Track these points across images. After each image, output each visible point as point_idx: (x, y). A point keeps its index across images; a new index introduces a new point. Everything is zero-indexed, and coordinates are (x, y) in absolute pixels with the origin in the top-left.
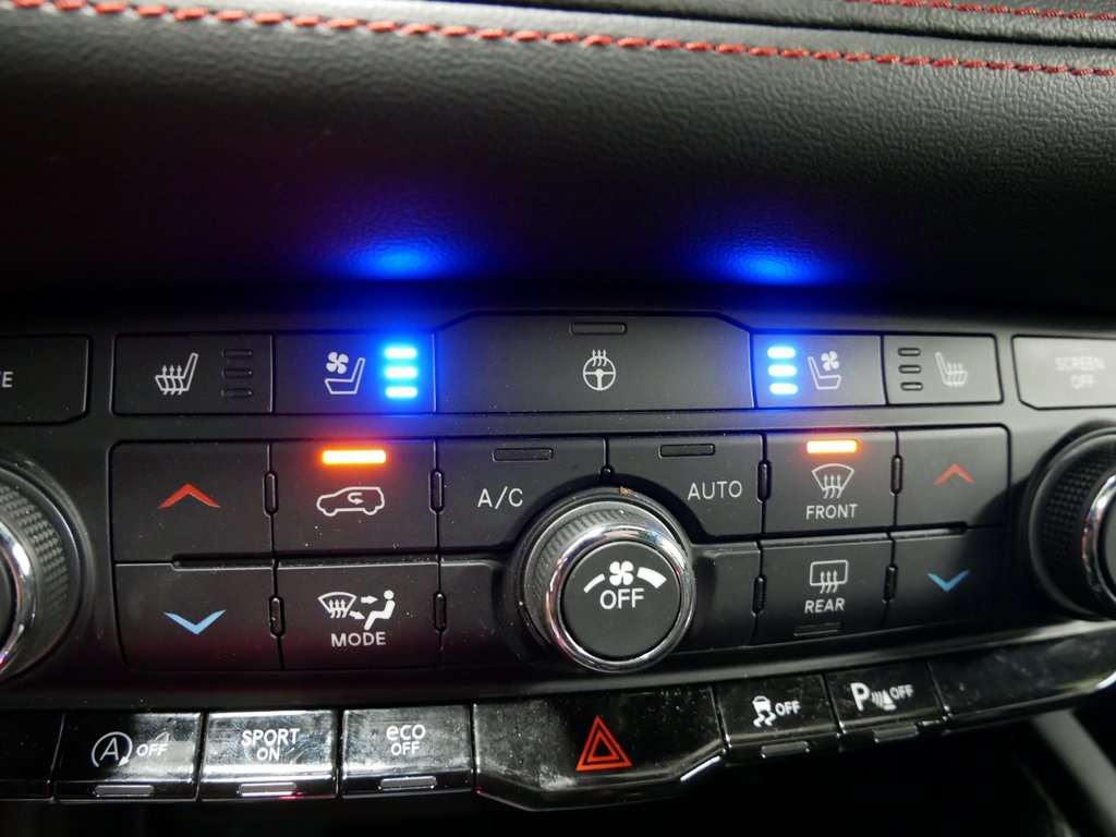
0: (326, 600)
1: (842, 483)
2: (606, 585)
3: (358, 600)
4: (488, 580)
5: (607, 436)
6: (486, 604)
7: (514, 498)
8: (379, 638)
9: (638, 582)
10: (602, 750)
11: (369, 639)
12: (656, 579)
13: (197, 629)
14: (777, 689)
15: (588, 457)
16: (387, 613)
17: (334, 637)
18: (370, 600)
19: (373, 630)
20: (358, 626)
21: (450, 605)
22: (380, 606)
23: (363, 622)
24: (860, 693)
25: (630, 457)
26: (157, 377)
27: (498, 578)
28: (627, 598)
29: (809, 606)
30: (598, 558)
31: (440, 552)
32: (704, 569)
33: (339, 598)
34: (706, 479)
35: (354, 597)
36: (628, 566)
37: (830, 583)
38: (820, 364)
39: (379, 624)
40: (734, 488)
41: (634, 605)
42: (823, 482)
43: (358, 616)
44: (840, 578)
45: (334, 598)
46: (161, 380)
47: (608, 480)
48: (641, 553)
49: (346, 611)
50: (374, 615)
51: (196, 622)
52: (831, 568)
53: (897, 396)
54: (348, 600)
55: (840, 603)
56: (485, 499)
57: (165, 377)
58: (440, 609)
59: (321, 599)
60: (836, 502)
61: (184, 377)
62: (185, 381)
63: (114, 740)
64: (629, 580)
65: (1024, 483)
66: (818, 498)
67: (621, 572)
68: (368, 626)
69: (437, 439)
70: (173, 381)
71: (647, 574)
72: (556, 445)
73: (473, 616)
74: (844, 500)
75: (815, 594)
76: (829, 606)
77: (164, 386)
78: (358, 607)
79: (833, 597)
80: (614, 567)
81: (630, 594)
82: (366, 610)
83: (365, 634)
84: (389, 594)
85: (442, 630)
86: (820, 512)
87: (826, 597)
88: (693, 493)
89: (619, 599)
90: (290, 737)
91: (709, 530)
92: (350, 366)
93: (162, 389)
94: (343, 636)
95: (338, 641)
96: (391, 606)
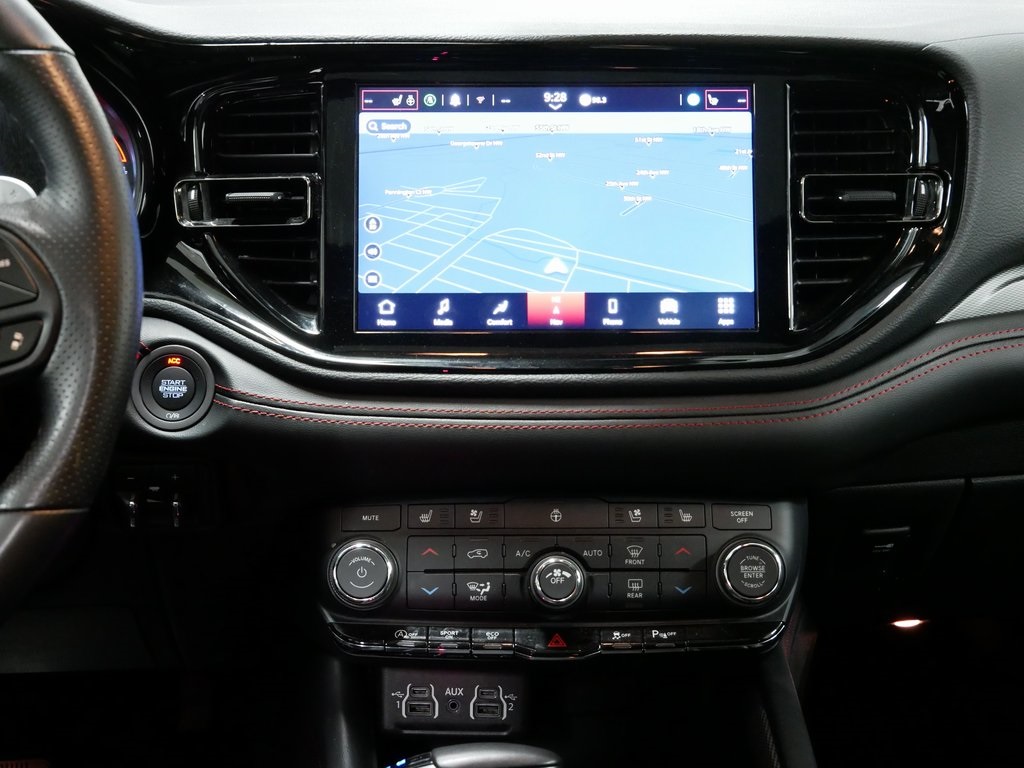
0: (469, 585)
1: (639, 553)
2: (552, 576)
3: (479, 585)
4: (519, 580)
5: (557, 535)
6: (518, 586)
7: (527, 554)
8: (485, 598)
9: (562, 576)
10: (557, 642)
11: (482, 599)
12: (568, 575)
13: (430, 593)
14: (622, 630)
15: (550, 541)
16: (487, 590)
18: (482, 585)
19: (483, 595)
20: (478, 594)
21: (507, 588)
22: (485, 587)
23: (480, 592)
24: (655, 633)
25: (563, 541)
26: (420, 517)
27: (522, 580)
28: (559, 581)
29: (629, 596)
30: (550, 568)
31: (504, 570)
32: (590, 580)
34: (590, 549)
36: (559, 570)
38: (634, 513)
39: (485, 594)
40: (599, 553)
41: (561, 583)
42: (632, 552)
43: (479, 590)
44: (640, 585)
45: (472, 584)
48: (563, 567)
49: (475, 588)
50: (484, 590)
51: (430, 591)
52: (636, 582)
53: (663, 524)
54: (476, 585)
55: (641, 595)
56: (518, 554)
57: (422, 517)
58: (504, 588)
60: (637, 559)
61: (428, 517)
62: (429, 519)
63: (401, 632)
64: (559, 575)
65: (712, 556)
66: (630, 557)
67: (557, 572)
69: (504, 536)
70: (425, 518)
71: (564, 573)
72: (541, 538)
73: (514, 590)
74: (640, 558)
75: (631, 591)
76: (637, 596)
77: (422, 520)
78: (479, 587)
79: (638, 592)
80: (555, 571)
81: (560, 579)
82: (481, 588)
83: (481, 597)
84: (488, 584)
85: (504, 596)
86: (630, 562)
87: (635, 592)
88: (585, 554)
89: (557, 581)
90: (455, 633)
91: (591, 566)
92: (478, 514)
94: (474, 597)
95: (472, 598)
96: (489, 587)
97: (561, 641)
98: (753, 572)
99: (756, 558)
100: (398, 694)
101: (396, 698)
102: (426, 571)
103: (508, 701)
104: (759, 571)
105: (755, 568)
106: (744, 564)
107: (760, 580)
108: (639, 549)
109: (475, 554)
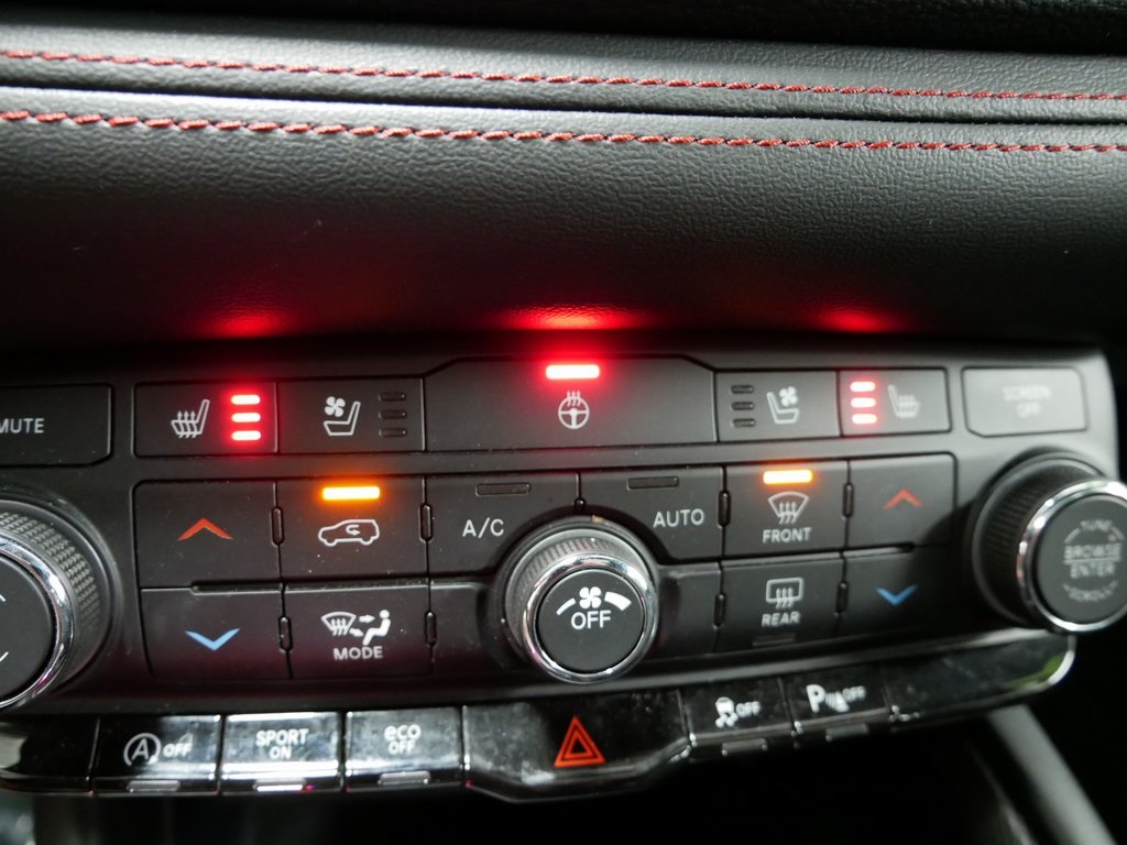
0: (329, 620)
1: (797, 509)
2: (576, 608)
3: (357, 619)
4: (473, 601)
5: (579, 471)
6: (471, 618)
7: (495, 528)
8: (377, 652)
9: (605, 605)
10: (578, 748)
11: (367, 653)
12: (622, 602)
13: (215, 645)
14: (739, 692)
15: (563, 490)
16: (383, 630)
17: (336, 651)
18: (367, 619)
19: (371, 645)
20: (358, 642)
21: (440, 622)
22: (377, 623)
23: (362, 638)
24: (816, 695)
25: (598, 488)
26: (173, 422)
27: (482, 598)
28: (596, 619)
29: (766, 620)
30: (566, 584)
31: (429, 576)
32: (669, 591)
33: (341, 617)
34: (670, 508)
35: (353, 617)
36: (596, 591)
37: (785, 599)
38: (779, 399)
39: (376, 641)
40: (696, 516)
41: (601, 625)
42: (778, 507)
43: (357, 633)
44: (795, 594)
45: (336, 618)
46: (177, 425)
47: (580, 510)
48: (609, 580)
49: (346, 628)
50: (372, 632)
51: (213, 638)
52: (787, 586)
54: (348, 619)
55: (795, 617)
56: (469, 529)
57: (180, 422)
58: (431, 626)
59: (324, 618)
60: (791, 527)
61: (197, 421)
62: (198, 425)
63: (144, 742)
64: (597, 603)
65: (969, 505)
66: (774, 523)
67: (590, 597)
68: (367, 641)
69: (426, 476)
70: (188, 425)
71: (612, 598)
72: (533, 479)
73: (461, 633)
74: (799, 524)
75: (771, 609)
76: (785, 619)
77: (180, 430)
78: (357, 625)
79: (789, 611)
80: (584, 592)
81: (598, 616)
82: (364, 627)
83: (364, 649)
84: (384, 614)
85: (432, 644)
86: (776, 536)
87: (782, 611)
88: (659, 521)
89: (588, 620)
90: (299, 738)
91: (673, 553)
92: (347, 409)
93: (178, 433)
94: (345, 650)
95: (340, 654)
96: (386, 624)
97: (590, 745)
98: (1092, 561)
99: (1103, 525)
104: (1106, 558)
105: (1099, 550)
106: (1075, 542)
107: (1107, 579)
108: (801, 500)
109: (341, 533)
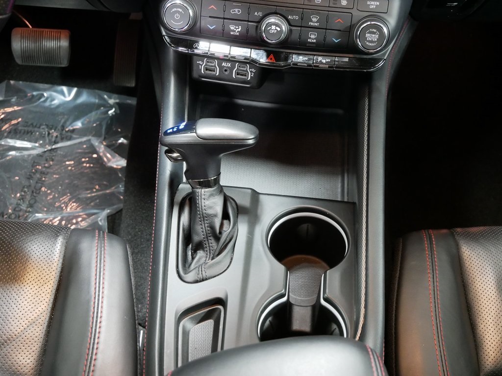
1: (317, 19)
2: (271, 29)
4: (255, 27)
5: (277, 6)
6: (254, 30)
7: (260, 14)
8: (238, 34)
9: (276, 29)
10: (271, 59)
12: (279, 29)
13: (211, 28)
14: (304, 56)
15: (273, 9)
16: (239, 30)
18: (237, 27)
20: (235, 31)
22: (239, 28)
24: (320, 59)
25: (280, 10)
27: (257, 27)
29: (309, 40)
30: (269, 25)
31: (248, 21)
32: (290, 31)
34: (292, 15)
36: (275, 26)
37: (313, 37)
39: (238, 31)
40: (297, 18)
41: (275, 33)
42: (313, 19)
44: (315, 36)
47: (275, 13)
48: (277, 25)
50: (238, 30)
52: (313, 34)
53: (331, 5)
55: (315, 41)
56: (256, 14)
58: (248, 31)
60: (315, 23)
63: (197, 44)
64: (274, 29)
65: (354, 24)
66: (312, 21)
67: (273, 27)
69: (250, 3)
71: (277, 28)
72: (269, 6)
73: (252, 32)
75: (310, 38)
76: (313, 41)
78: (235, 28)
79: (314, 39)
80: (272, 26)
82: (236, 29)
83: (236, 33)
85: (248, 34)
86: (312, 24)
87: (312, 39)
88: (290, 17)
89: (273, 31)
91: (292, 24)
95: (232, 33)
96: (240, 29)
97: (273, 59)
98: (372, 37)
99: (375, 31)
100: (200, 62)
101: (199, 64)
102: (210, 17)
103: (251, 72)
104: (375, 37)
105: (374, 36)
106: (368, 33)
107: (375, 42)
109: (235, 11)
